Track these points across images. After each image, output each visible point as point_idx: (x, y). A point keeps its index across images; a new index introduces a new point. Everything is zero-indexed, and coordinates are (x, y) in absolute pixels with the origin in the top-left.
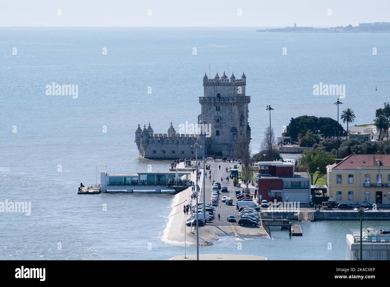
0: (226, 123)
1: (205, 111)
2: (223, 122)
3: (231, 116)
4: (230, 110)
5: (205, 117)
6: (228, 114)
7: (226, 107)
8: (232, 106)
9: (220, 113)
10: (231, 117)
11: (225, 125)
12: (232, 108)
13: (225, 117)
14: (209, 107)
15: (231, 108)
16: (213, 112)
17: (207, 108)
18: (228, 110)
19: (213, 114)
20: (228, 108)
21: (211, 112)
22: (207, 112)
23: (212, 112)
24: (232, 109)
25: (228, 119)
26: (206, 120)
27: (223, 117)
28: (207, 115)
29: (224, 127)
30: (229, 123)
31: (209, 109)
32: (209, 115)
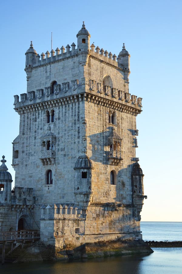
0: (66, 150)
1: (26, 127)
2: (60, 147)
3: (77, 128)
4: (75, 115)
5: (25, 140)
6: (70, 125)
7: (66, 109)
8: (79, 104)
9: (55, 125)
10: (77, 133)
11: (65, 155)
12: (79, 107)
13: (65, 134)
14: (33, 115)
15: (77, 110)
16: (40, 128)
17: (30, 119)
18: (71, 114)
19: (40, 131)
21: (37, 127)
22: (30, 129)
23: (38, 127)
24: (79, 112)
25: (70, 137)
26: (27, 149)
27: (60, 135)
28: (30, 137)
29: (63, 161)
30: (72, 149)
31: (33, 122)
32: (33, 136)
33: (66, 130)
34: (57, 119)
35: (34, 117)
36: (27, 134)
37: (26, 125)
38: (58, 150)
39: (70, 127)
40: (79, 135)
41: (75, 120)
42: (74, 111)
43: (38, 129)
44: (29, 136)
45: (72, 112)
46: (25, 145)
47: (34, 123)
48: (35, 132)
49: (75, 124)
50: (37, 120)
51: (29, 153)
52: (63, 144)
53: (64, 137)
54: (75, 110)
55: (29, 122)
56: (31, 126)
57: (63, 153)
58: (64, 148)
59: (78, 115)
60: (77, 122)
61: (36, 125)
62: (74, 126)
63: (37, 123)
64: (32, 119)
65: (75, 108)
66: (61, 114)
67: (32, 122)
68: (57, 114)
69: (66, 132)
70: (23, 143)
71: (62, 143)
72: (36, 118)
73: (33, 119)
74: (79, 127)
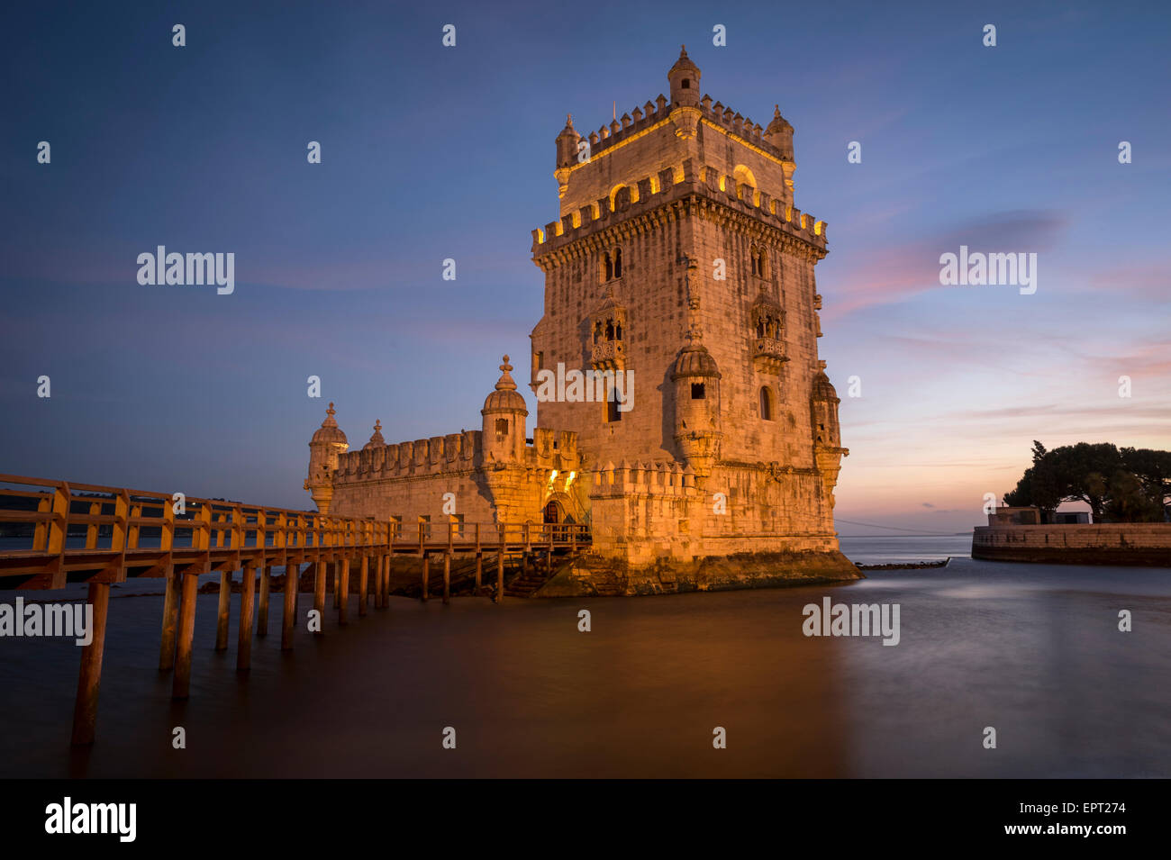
0: (650, 336)
1: (558, 298)
2: (637, 332)
3: (675, 282)
4: (670, 253)
5: (557, 328)
6: (659, 276)
7: (647, 243)
8: (678, 225)
9: (623, 283)
10: (675, 293)
11: (648, 350)
12: (678, 233)
13: (647, 300)
14: (574, 268)
15: (674, 240)
16: (588, 294)
17: (568, 278)
18: (659, 251)
19: (588, 301)
20: (659, 244)
21: (583, 294)
22: (567, 300)
23: (586, 292)
24: (679, 244)
25: (659, 305)
26: (561, 344)
27: (636, 304)
28: (567, 318)
29: (643, 365)
30: (664, 332)
31: (573, 282)
32: (573, 315)
33: (648, 291)
34: (628, 268)
35: (576, 272)
36: (561, 313)
37: (559, 293)
38: (632, 338)
39: (659, 283)
40: (680, 298)
41: (670, 264)
42: (666, 242)
43: (585, 298)
44: (564, 315)
45: (663, 245)
46: (557, 336)
47: (576, 286)
48: (579, 304)
49: (670, 272)
50: (583, 278)
51: (566, 354)
52: (642, 325)
53: (644, 307)
54: (670, 241)
55: (565, 286)
56: (570, 293)
57: (643, 344)
58: (646, 333)
59: (677, 250)
60: (674, 267)
61: (579, 289)
62: (667, 279)
63: (582, 284)
64: (571, 277)
65: (670, 235)
66: (636, 253)
67: (571, 284)
68: (628, 257)
69: (650, 296)
70: (553, 334)
71: (641, 320)
72: (579, 274)
73: (573, 277)
74: (680, 280)
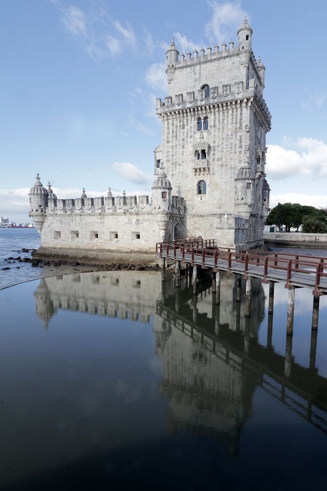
0: (223, 160)
1: (170, 135)
2: (216, 157)
3: (238, 137)
4: (236, 123)
5: (170, 149)
6: (230, 133)
7: (224, 116)
8: (241, 110)
9: (209, 133)
10: (238, 142)
11: (222, 166)
12: (241, 114)
13: (222, 143)
14: (180, 122)
15: (239, 117)
16: (189, 136)
17: (177, 126)
18: (230, 121)
19: (189, 139)
20: (230, 117)
21: (185, 135)
22: (176, 136)
23: (187, 135)
24: (241, 119)
25: (229, 146)
26: (173, 158)
27: (216, 144)
28: (176, 145)
29: (219, 171)
30: (231, 159)
31: (180, 129)
32: (180, 145)
33: (223, 139)
34: (212, 127)
35: (181, 124)
36: (172, 142)
37: (171, 133)
38: (214, 159)
39: (229, 136)
40: (240, 144)
41: (236, 128)
42: (234, 117)
43: (187, 137)
44: (175, 144)
45: (233, 118)
46: (170, 154)
47: (182, 130)
48: (183, 140)
49: (236, 132)
50: (186, 128)
51: (176, 163)
52: (220, 154)
53: (221, 146)
54: (236, 117)
55: (175, 130)
56: (178, 134)
57: (220, 163)
58: (222, 158)
59: (240, 122)
60: (238, 130)
61: (183, 133)
62: (234, 135)
63: (185, 130)
64: (178, 126)
65: (237, 114)
66: (217, 120)
67: (178, 129)
68: (212, 121)
69: (224, 141)
70: (168, 152)
71: (219, 152)
72: (184, 125)
73: (180, 126)
74: (241, 136)
